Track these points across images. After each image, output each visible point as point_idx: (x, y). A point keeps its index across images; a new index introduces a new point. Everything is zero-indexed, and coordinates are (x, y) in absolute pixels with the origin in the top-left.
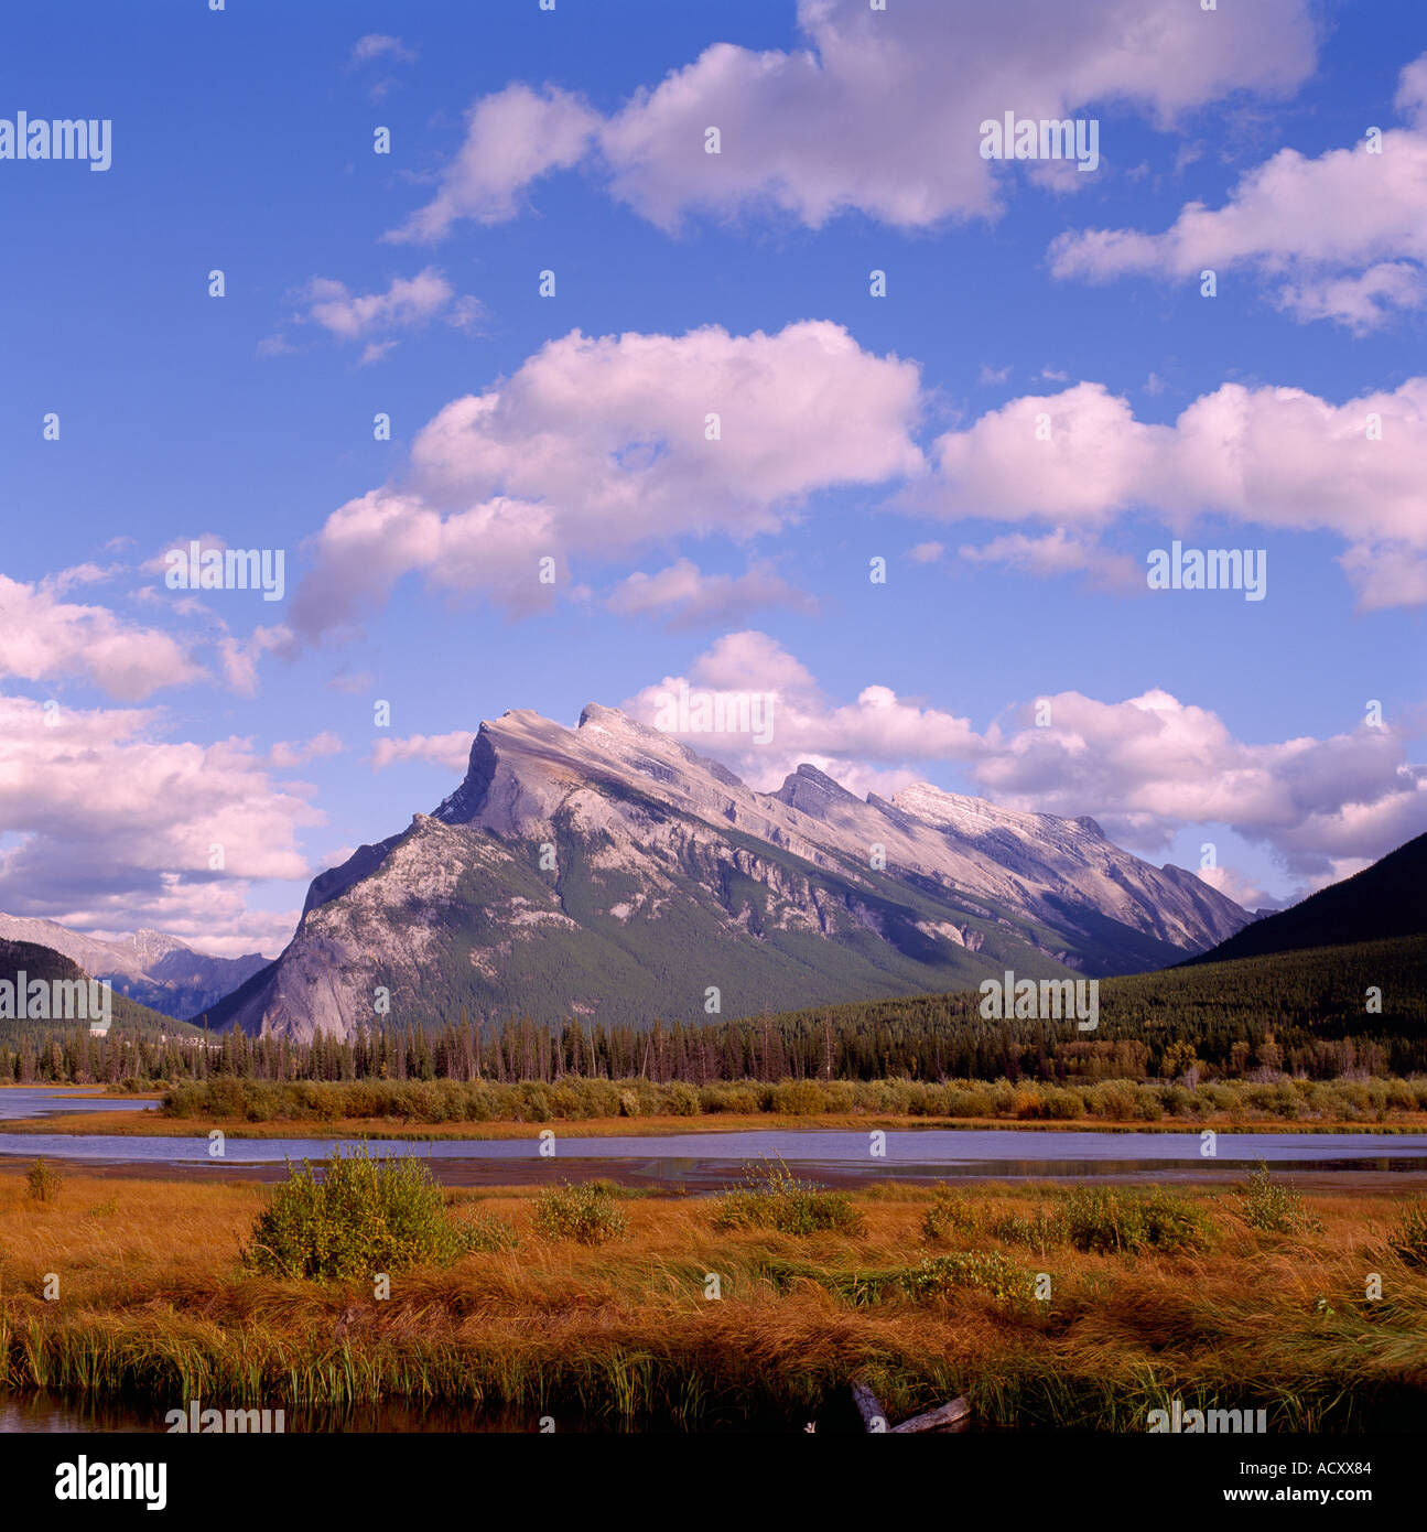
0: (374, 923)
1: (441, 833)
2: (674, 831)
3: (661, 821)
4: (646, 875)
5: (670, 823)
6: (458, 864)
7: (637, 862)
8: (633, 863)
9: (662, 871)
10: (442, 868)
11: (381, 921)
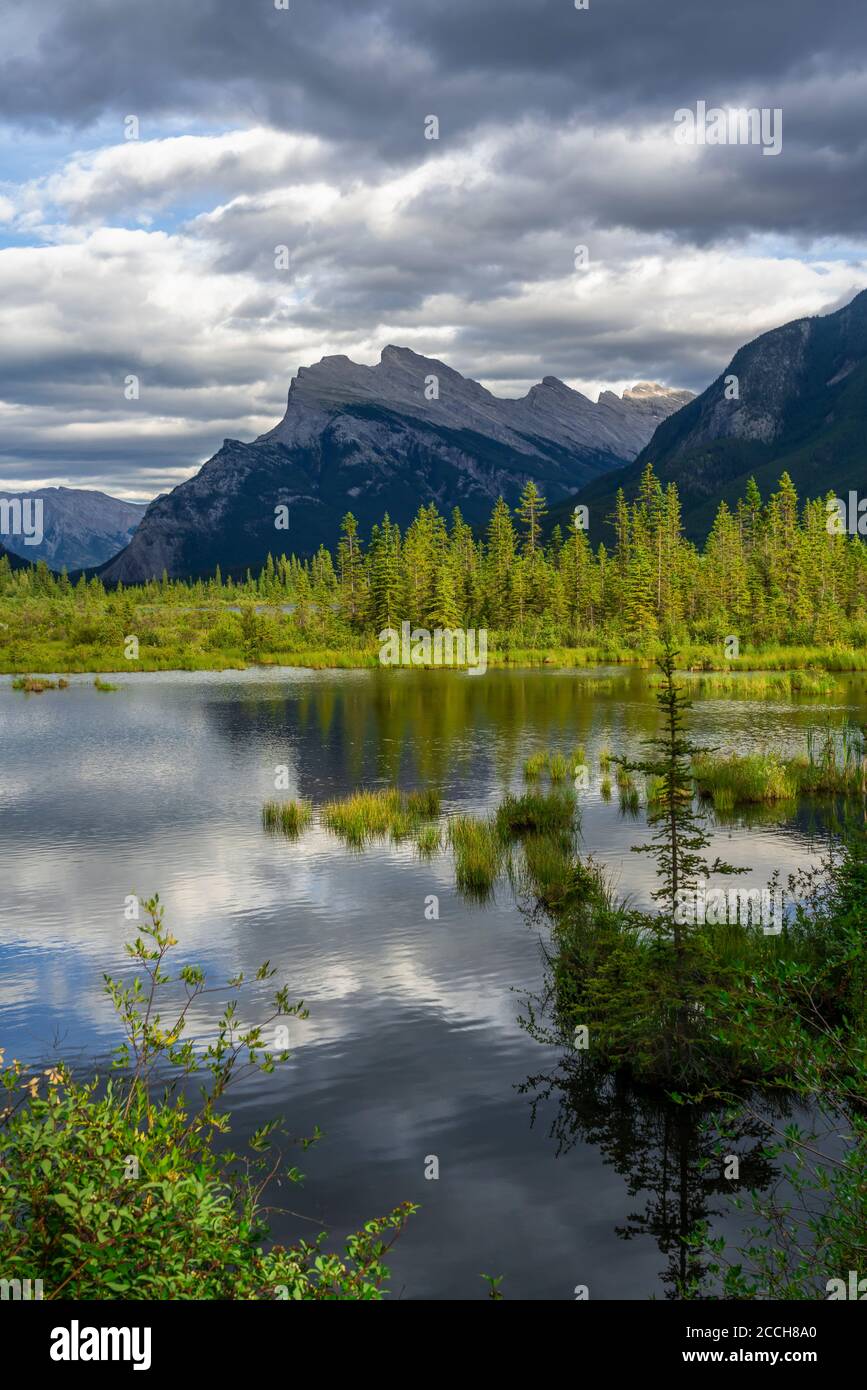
0: (188, 508)
1: (238, 451)
2: (406, 438)
3: (398, 431)
4: (378, 469)
5: (405, 432)
6: (248, 470)
7: (373, 460)
8: (370, 461)
9: (390, 465)
10: (236, 474)
11: (192, 507)
